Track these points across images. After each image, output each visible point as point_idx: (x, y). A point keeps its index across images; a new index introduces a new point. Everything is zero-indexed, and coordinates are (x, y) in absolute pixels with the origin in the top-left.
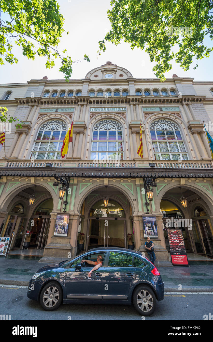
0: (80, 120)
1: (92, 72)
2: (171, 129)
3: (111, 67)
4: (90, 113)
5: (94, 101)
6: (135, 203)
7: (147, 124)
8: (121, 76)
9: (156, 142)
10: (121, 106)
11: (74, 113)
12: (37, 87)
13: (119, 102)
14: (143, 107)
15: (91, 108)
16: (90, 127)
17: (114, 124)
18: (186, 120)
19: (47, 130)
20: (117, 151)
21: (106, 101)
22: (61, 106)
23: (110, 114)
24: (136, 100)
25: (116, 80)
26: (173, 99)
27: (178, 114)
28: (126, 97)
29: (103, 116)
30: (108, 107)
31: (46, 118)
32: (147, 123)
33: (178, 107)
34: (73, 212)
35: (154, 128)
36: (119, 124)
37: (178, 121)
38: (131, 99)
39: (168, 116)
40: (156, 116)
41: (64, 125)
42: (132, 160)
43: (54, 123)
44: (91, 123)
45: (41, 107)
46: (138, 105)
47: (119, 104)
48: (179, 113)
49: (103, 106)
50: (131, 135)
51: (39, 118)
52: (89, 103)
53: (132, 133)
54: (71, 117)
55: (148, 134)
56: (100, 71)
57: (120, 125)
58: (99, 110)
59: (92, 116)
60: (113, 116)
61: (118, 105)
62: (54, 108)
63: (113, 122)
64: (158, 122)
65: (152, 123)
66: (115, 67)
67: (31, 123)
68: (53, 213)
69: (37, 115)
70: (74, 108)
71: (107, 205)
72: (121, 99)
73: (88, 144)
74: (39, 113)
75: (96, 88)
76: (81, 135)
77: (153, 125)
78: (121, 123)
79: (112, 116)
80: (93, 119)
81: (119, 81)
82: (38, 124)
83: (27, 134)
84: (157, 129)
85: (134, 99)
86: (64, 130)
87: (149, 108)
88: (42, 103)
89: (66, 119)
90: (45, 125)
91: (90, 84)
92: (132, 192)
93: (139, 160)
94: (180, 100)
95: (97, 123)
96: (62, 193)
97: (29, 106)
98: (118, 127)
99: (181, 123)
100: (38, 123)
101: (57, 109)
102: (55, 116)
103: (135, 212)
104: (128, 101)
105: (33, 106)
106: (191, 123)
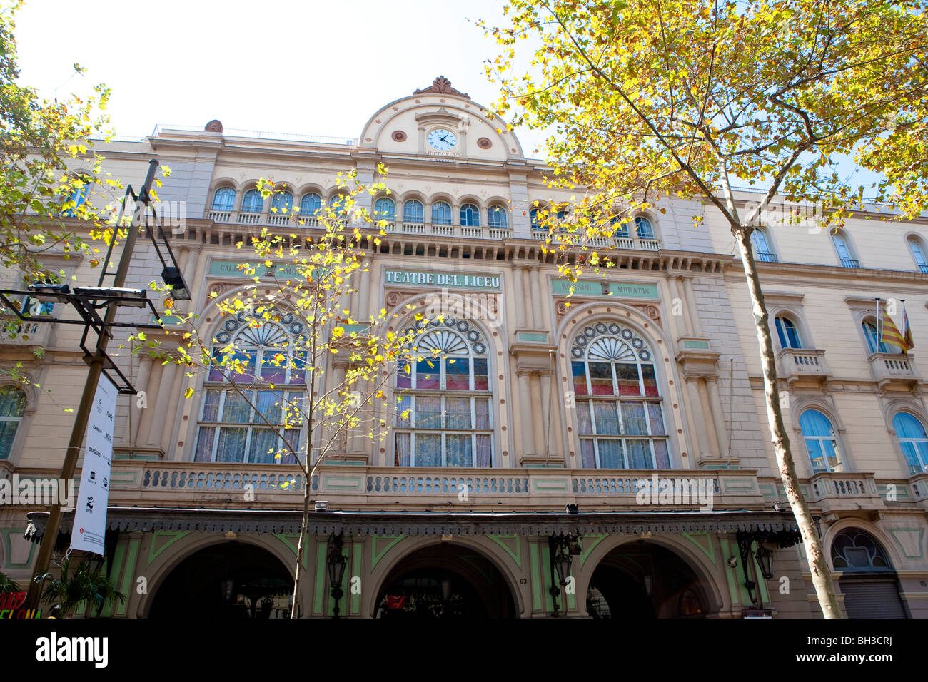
2: (631, 358)
4: (386, 288)
9: (587, 401)
26: (643, 257)
27: (651, 309)
33: (655, 284)
35: (582, 353)
36: (477, 334)
37: (652, 332)
39: (624, 313)
40: (590, 312)
45: (211, 253)
59: (390, 301)
64: (595, 331)
84: (591, 357)
94: (662, 264)
98: (476, 342)
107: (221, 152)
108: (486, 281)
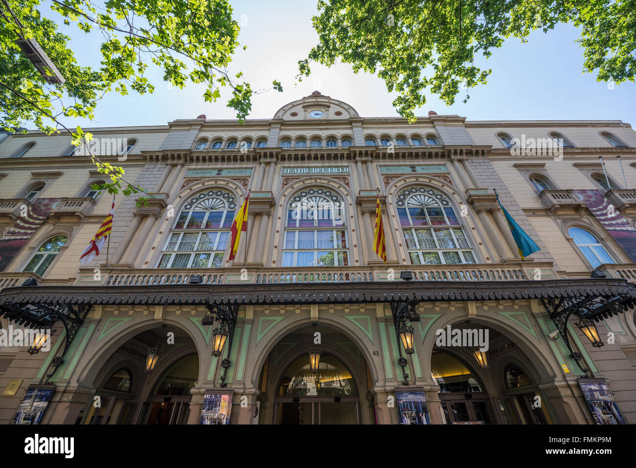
0: (262, 190)
1: (286, 108)
2: (437, 205)
3: (319, 100)
4: (283, 176)
5: (290, 156)
6: (376, 359)
7: (390, 196)
8: (338, 114)
9: (410, 229)
10: (339, 164)
11: (252, 177)
12: (186, 133)
13: (336, 157)
14: (380, 166)
15: (284, 167)
16: (281, 203)
17: (327, 196)
18: (462, 189)
19: (197, 210)
20: (335, 249)
21: (313, 156)
22: (228, 165)
23: (320, 179)
24: (366, 154)
25: (330, 120)
26: (434, 151)
28: (349, 149)
29: (306, 182)
30: (316, 167)
31: (197, 187)
32: (391, 194)
34: (242, 386)
35: (403, 204)
37: (446, 189)
38: (358, 153)
39: (428, 180)
40: (405, 181)
41: (231, 200)
42: (366, 265)
43: (213, 196)
44: (285, 196)
46: (372, 162)
47: (336, 161)
48: (448, 175)
49: (306, 165)
50: (360, 216)
51: (184, 186)
52: (280, 160)
53: (363, 214)
54: (245, 185)
55: (393, 213)
56: (301, 106)
57: (339, 198)
58: (299, 171)
59: (285, 183)
60: (326, 182)
61: (335, 163)
62: (214, 169)
63: (325, 193)
64: (410, 192)
65: (399, 194)
66: (327, 101)
67: (168, 197)
68: (197, 388)
69: (180, 181)
70: (252, 168)
71: (317, 368)
72: (339, 153)
73: (277, 235)
74: (185, 178)
75: (294, 133)
76: (265, 218)
77: (402, 197)
78: (342, 194)
79: (323, 181)
80: (287, 189)
81: (335, 122)
82: (180, 197)
83: (157, 217)
84: (409, 205)
85: (364, 152)
86: (230, 208)
87: (392, 168)
88: (192, 160)
89: (236, 188)
90: (194, 201)
91: (282, 128)
92: (370, 335)
93: (380, 267)
94: (447, 154)
95: (296, 195)
96: (220, 342)
97: (167, 165)
99: (454, 193)
100: (182, 195)
101: (220, 170)
102: (216, 182)
103: (378, 381)
104: (352, 155)
105: (174, 166)
106: (472, 193)
107: (202, 126)
108: (341, 170)
